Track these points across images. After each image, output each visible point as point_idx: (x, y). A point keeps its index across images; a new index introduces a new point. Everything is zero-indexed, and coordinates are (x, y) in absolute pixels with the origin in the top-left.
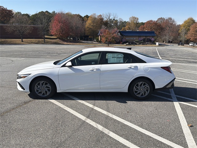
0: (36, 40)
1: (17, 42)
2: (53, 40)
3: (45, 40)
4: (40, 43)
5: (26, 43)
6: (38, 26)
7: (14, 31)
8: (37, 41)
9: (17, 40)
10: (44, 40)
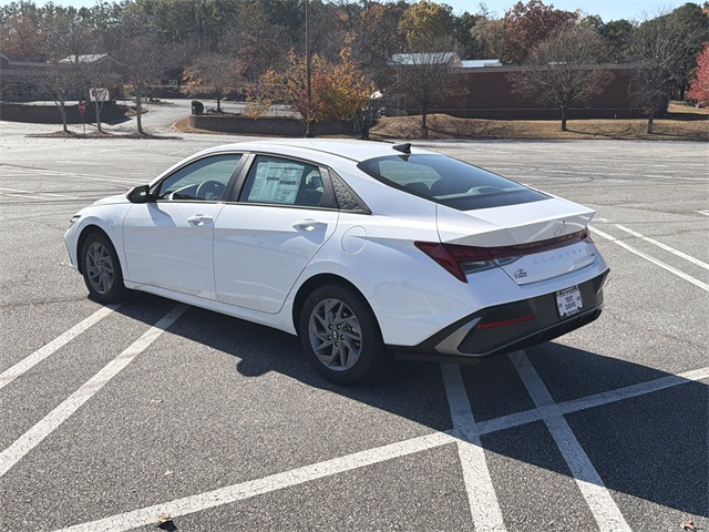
0: (618, 125)
1: (546, 132)
2: (692, 123)
3: (655, 121)
4: (630, 134)
5: (578, 135)
6: (631, 66)
7: (541, 90)
8: (619, 129)
9: (548, 126)
10: (650, 122)
